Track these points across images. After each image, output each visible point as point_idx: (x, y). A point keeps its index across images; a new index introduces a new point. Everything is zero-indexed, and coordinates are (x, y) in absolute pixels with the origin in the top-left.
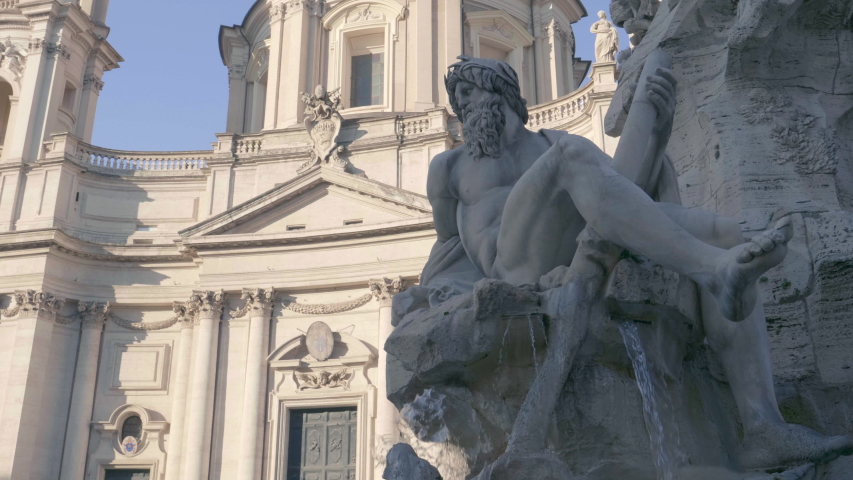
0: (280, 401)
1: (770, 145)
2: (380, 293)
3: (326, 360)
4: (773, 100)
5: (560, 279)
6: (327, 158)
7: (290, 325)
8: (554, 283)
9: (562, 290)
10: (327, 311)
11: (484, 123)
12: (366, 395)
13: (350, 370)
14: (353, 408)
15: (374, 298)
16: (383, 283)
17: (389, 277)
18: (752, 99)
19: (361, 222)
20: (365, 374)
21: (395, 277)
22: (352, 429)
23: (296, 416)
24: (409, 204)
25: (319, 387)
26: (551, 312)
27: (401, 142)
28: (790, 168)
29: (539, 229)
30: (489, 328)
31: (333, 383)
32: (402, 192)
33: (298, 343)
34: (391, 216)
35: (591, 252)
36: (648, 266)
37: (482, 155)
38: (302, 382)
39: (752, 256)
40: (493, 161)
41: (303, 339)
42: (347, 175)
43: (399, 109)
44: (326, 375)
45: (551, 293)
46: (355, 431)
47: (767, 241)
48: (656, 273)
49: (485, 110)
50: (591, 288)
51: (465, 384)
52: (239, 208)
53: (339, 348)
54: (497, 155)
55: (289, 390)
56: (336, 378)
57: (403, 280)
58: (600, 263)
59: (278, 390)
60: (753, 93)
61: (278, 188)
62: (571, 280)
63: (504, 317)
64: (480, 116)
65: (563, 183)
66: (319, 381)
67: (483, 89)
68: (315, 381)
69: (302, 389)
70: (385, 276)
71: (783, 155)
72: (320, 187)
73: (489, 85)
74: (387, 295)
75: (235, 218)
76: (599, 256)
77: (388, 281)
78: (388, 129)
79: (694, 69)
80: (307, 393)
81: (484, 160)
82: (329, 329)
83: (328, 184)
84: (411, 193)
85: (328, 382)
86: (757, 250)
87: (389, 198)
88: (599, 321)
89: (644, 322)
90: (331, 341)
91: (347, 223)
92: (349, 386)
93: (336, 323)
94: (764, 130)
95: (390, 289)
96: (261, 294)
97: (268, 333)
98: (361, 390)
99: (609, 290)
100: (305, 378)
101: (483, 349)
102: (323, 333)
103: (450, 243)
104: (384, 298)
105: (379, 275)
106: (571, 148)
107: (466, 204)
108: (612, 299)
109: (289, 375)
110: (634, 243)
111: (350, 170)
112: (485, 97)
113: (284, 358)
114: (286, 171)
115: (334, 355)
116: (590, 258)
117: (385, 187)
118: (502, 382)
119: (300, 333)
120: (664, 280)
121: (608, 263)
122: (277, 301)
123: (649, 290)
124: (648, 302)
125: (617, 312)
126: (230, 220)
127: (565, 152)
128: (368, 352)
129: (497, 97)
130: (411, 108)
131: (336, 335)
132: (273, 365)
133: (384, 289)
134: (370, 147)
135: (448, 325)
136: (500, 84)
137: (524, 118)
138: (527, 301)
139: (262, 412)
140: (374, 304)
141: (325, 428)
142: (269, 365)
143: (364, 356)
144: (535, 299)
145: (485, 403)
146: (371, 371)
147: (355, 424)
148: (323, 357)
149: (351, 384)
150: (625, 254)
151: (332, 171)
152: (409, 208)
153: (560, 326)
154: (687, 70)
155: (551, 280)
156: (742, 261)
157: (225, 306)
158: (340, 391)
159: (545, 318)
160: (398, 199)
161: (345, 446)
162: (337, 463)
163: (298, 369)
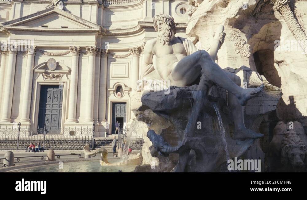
0: (38, 82)
2: (73, 51)
3: (54, 70)
5: (196, 88)
6: (57, 4)
7: (42, 59)
8: (194, 89)
10: (54, 55)
11: (166, 35)
12: (67, 82)
13: (61, 75)
15: (71, 52)
16: (74, 48)
17: (76, 46)
18: (230, 33)
19: (67, 27)
20: (67, 76)
21: (78, 47)
22: (61, 92)
24: (84, 23)
25: (51, 79)
27: (82, 3)
28: (239, 55)
29: (189, 73)
30: (179, 101)
31: (56, 78)
32: (82, 20)
33: (45, 65)
34: (78, 27)
35: (206, 83)
37: (164, 44)
38: (45, 77)
41: (46, 63)
42: (64, 11)
44: (54, 75)
45: (194, 92)
46: (63, 93)
48: (221, 90)
49: (167, 31)
50: (205, 92)
52: (25, 18)
53: (58, 67)
55: (41, 79)
56: (57, 76)
57: (81, 48)
58: (207, 86)
59: (37, 79)
61: (39, 12)
62: (200, 90)
64: (165, 33)
65: (200, 63)
66: (51, 77)
67: (166, 24)
68: (50, 77)
69: (45, 79)
70: (75, 46)
71: (237, 51)
74: (75, 52)
75: (23, 21)
77: (75, 47)
79: (214, 21)
80: (47, 81)
81: (165, 46)
82: (55, 61)
83: (58, 14)
84: (85, 20)
85: (54, 77)
87: (78, 20)
88: (206, 101)
90: (56, 65)
91: (63, 27)
92: (61, 79)
93: (57, 59)
95: (76, 50)
97: (34, 60)
98: (65, 81)
99: (210, 93)
100: (47, 76)
101: (176, 107)
102: (53, 62)
103: (149, 66)
104: (74, 53)
105: (73, 45)
108: (210, 96)
109: (41, 75)
112: (167, 27)
113: (39, 69)
114: (41, 7)
115: (56, 69)
116: (205, 84)
117: (76, 17)
118: (179, 115)
119: (45, 61)
120: (222, 91)
121: (209, 86)
122: (39, 51)
123: (219, 94)
124: (219, 97)
125: (210, 98)
126: (21, 21)
127: (202, 55)
128: (68, 69)
129: (170, 28)
131: (58, 63)
132: (35, 71)
133: (74, 50)
134: (71, 3)
135: (166, 99)
139: (31, 85)
140: (71, 54)
141: (52, 92)
142: (34, 71)
143: (67, 70)
144: (189, 94)
145: (173, 120)
146: (69, 76)
148: (53, 70)
149: (62, 78)
150: (214, 84)
151: (58, 9)
152: (84, 25)
153: (197, 102)
154: (212, 21)
155: (193, 88)
156: (251, 94)
158: (57, 81)
159: (193, 99)
160: (80, 21)
161: (59, 97)
162: (56, 102)
163: (44, 72)
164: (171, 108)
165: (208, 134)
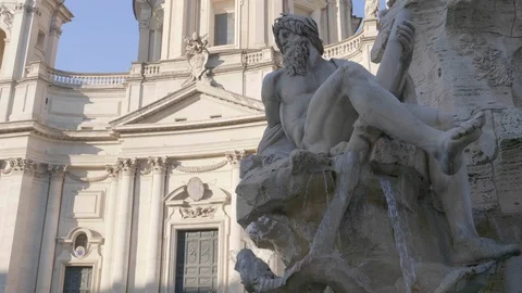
0: (171, 225)
1: (472, 68)
2: (232, 160)
3: (200, 200)
4: (474, 40)
5: (343, 150)
6: (200, 77)
7: (177, 180)
8: (339, 152)
9: (344, 156)
10: (200, 171)
11: (296, 54)
12: (224, 222)
13: (214, 207)
14: (216, 230)
15: (229, 163)
16: (234, 154)
17: (238, 150)
18: (461, 40)
19: (221, 116)
20: (223, 209)
21: (242, 150)
22: (215, 242)
23: (181, 235)
24: (250, 105)
25: (195, 217)
26: (337, 170)
27: (245, 68)
28: (484, 82)
30: (299, 179)
31: (203, 214)
32: (246, 99)
33: (182, 190)
34: (240, 113)
35: (362, 133)
36: (396, 142)
37: (295, 74)
38: (185, 214)
39: (461, 135)
40: (302, 78)
41: (185, 187)
42: (212, 88)
43: (244, 47)
44: (200, 209)
45: (337, 158)
46: (217, 243)
47: (470, 126)
48: (401, 146)
49: (297, 46)
50: (362, 155)
51: (285, 214)
52: (146, 108)
53: (207, 193)
54: (304, 74)
55: (177, 219)
56: (205, 211)
57: (246, 152)
58: (367, 140)
59: (170, 218)
60: (462, 36)
61: (170, 96)
62: (350, 150)
63: (309, 173)
64: (294, 51)
65: (345, 91)
66: (195, 213)
67: (296, 33)
68: (193, 213)
69: (185, 218)
70: (236, 149)
71: (480, 74)
72: (195, 95)
73: (300, 31)
74: (237, 161)
75: (143, 114)
76: (366, 135)
77: (237, 152)
78: (237, 59)
79: (426, 22)
80: (188, 221)
81: (297, 77)
82: (201, 182)
83: (201, 93)
84: (251, 99)
85: (200, 214)
86: (464, 131)
87: (238, 101)
88: (367, 175)
89: (394, 175)
90: (202, 189)
91: (213, 117)
92: (213, 216)
93: (205, 178)
94: (469, 59)
95: (238, 157)
96: (160, 160)
97: (164, 184)
98: (221, 219)
99: (373, 157)
100: (187, 211)
101: (296, 192)
102: (197, 184)
103: (276, 128)
104: (235, 163)
105: (232, 149)
106: (350, 70)
107: (285, 104)
108: (375, 162)
109: (177, 210)
110: (388, 127)
111: (214, 84)
112: (298, 38)
113: (174, 199)
114: (174, 86)
115: (203, 198)
116: (361, 136)
117: (235, 95)
118: (307, 212)
119: (184, 184)
120: (406, 150)
121: (372, 140)
122: (170, 164)
123: (397, 156)
124: (396, 163)
125: (377, 169)
126: (140, 116)
127: (346, 72)
128: (225, 195)
129: (304, 38)
130: (252, 46)
131: (205, 185)
132: (168, 203)
133: (235, 158)
134: (226, 71)
135: (274, 178)
136: (306, 30)
137: (321, 52)
138: (323, 163)
140: (229, 166)
141: (199, 241)
142: (164, 204)
143: (222, 198)
144: (328, 162)
145: (297, 225)
146: (227, 207)
147: (217, 239)
148: (198, 199)
149: (215, 215)
150: (383, 134)
151: (203, 85)
152: (250, 108)
154: (421, 22)
156: (454, 138)
157: (138, 167)
158: (208, 219)
159: (334, 173)
160: (243, 102)
161: (211, 252)
162: (206, 263)
163: (182, 206)
164: (284, 197)
165: (375, 252)
